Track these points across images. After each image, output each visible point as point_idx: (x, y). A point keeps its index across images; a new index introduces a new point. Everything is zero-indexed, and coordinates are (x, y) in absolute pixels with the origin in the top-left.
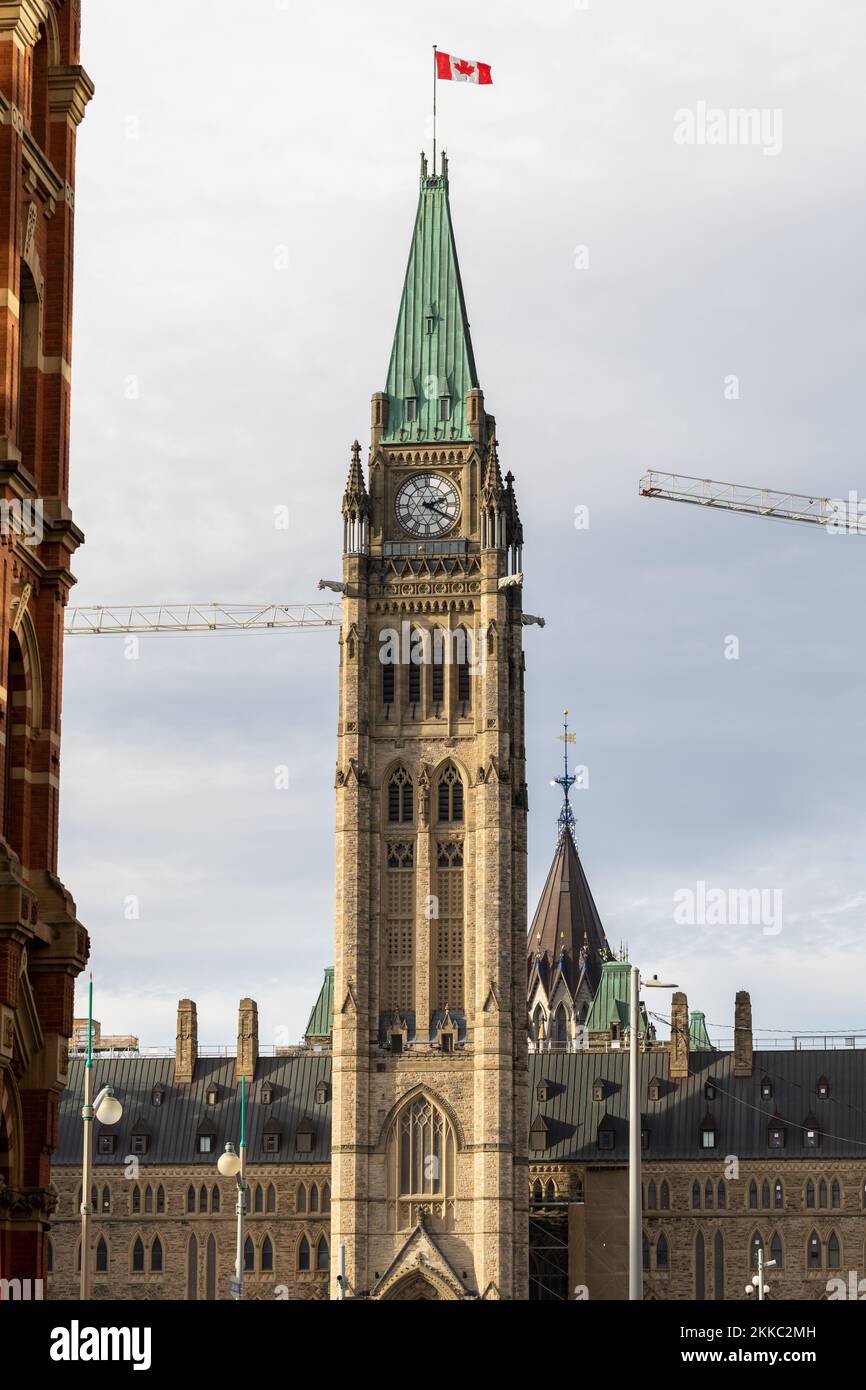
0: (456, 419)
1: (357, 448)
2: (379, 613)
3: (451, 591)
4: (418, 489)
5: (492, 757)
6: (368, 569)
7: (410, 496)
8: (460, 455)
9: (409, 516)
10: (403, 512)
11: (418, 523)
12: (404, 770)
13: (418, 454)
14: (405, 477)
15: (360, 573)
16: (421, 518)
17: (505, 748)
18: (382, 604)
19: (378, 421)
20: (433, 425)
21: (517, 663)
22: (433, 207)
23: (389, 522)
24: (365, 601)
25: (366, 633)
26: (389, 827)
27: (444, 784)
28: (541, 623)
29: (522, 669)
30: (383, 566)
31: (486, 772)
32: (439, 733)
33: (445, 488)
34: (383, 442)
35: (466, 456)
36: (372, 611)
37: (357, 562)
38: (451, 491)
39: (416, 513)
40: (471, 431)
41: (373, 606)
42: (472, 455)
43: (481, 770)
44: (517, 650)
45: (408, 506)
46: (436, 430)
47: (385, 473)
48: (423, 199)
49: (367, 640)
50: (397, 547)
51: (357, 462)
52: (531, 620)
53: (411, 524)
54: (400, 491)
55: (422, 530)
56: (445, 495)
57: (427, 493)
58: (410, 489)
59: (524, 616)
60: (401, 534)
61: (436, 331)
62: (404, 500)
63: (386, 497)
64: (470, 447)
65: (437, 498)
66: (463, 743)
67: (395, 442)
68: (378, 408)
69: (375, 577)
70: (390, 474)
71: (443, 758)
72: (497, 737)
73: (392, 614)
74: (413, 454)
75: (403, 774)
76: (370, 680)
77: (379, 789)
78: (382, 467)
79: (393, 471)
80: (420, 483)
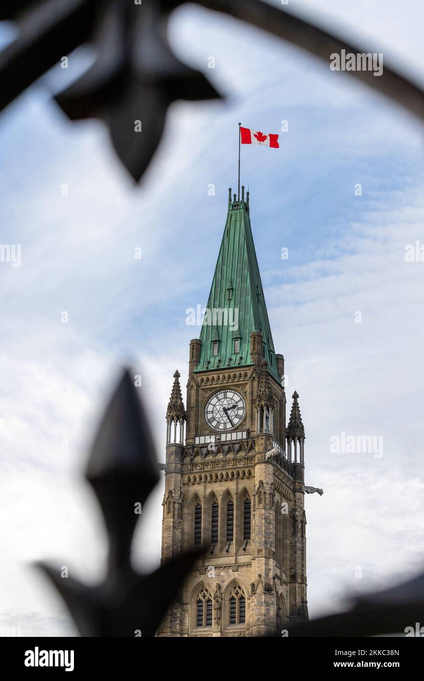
0: (244, 352)
1: (177, 375)
2: (190, 484)
3: (236, 465)
4: (219, 400)
5: (260, 576)
6: (182, 454)
7: (214, 406)
8: (246, 375)
9: (214, 419)
10: (210, 416)
11: (219, 423)
12: (207, 591)
13: (219, 377)
14: (210, 392)
15: (176, 456)
16: (221, 419)
17: (270, 569)
18: (192, 477)
19: (193, 358)
20: (228, 357)
21: (299, 519)
22: (236, 221)
23: (200, 424)
24: (179, 475)
25: (180, 497)
26: (195, 630)
27: (233, 598)
28: (320, 492)
29: (304, 523)
30: (193, 452)
31: (256, 586)
32: (228, 562)
33: (237, 398)
34: (196, 371)
35: (249, 375)
36: (186, 482)
37: (174, 449)
38: (241, 400)
39: (218, 416)
40: (252, 358)
41: (186, 478)
42: (253, 373)
43: (253, 585)
44: (299, 510)
45: (212, 412)
46: (230, 359)
47: (197, 391)
48: (230, 216)
49: (180, 501)
50: (202, 438)
51: (177, 385)
52: (312, 490)
53: (214, 423)
54: (207, 402)
55: (221, 427)
56: (236, 403)
57: (226, 402)
58: (214, 401)
59: (305, 487)
60: (208, 431)
61: (234, 298)
62: (210, 408)
63: (197, 406)
64: (252, 367)
65: (231, 406)
66: (244, 569)
67: (203, 370)
68: (193, 349)
69: (187, 460)
70: (200, 392)
71: (231, 580)
72: (264, 561)
73: (199, 484)
74: (215, 376)
75: (206, 593)
76: (182, 529)
77: (189, 604)
78: (195, 387)
79: (202, 389)
80: (221, 396)
